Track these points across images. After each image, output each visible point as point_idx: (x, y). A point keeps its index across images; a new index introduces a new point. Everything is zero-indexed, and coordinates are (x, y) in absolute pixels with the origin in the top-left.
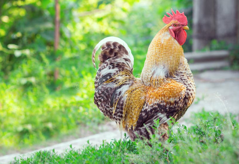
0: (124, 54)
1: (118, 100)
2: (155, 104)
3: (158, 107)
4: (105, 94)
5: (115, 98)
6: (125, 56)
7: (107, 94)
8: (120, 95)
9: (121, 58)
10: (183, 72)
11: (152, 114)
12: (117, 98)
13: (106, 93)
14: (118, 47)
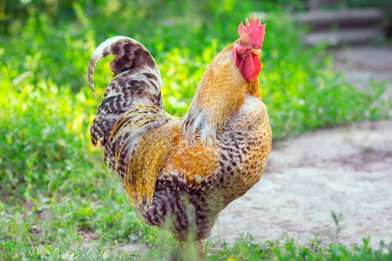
0: (145, 65)
1: (122, 148)
2: (171, 175)
3: (174, 181)
4: (103, 128)
5: (119, 144)
6: (147, 69)
7: (106, 128)
8: (127, 140)
9: (139, 73)
10: (243, 132)
11: (163, 186)
12: (121, 144)
13: (105, 126)
14: (133, 53)
